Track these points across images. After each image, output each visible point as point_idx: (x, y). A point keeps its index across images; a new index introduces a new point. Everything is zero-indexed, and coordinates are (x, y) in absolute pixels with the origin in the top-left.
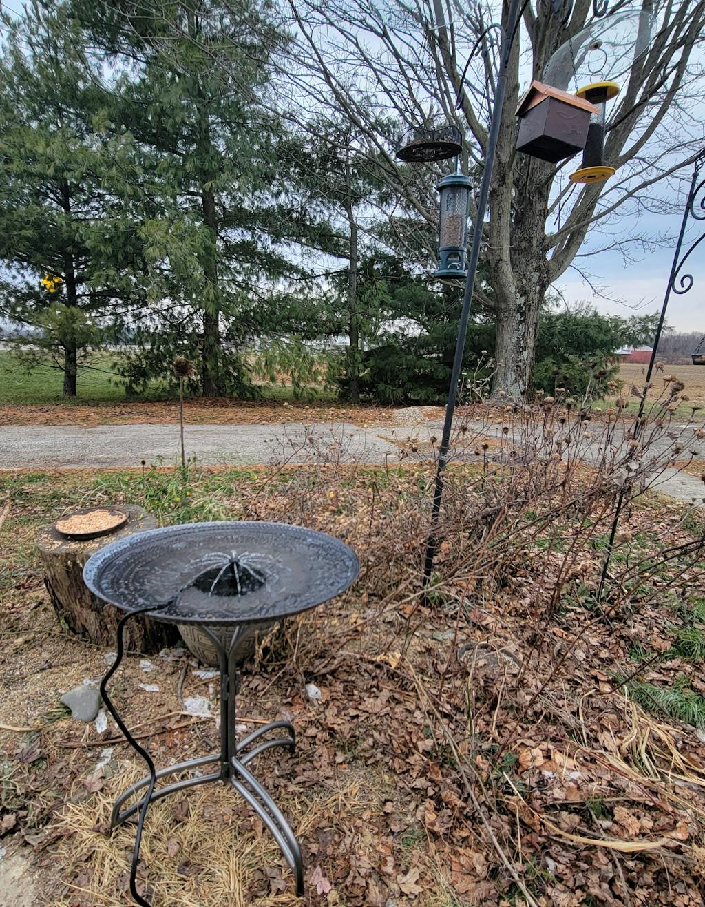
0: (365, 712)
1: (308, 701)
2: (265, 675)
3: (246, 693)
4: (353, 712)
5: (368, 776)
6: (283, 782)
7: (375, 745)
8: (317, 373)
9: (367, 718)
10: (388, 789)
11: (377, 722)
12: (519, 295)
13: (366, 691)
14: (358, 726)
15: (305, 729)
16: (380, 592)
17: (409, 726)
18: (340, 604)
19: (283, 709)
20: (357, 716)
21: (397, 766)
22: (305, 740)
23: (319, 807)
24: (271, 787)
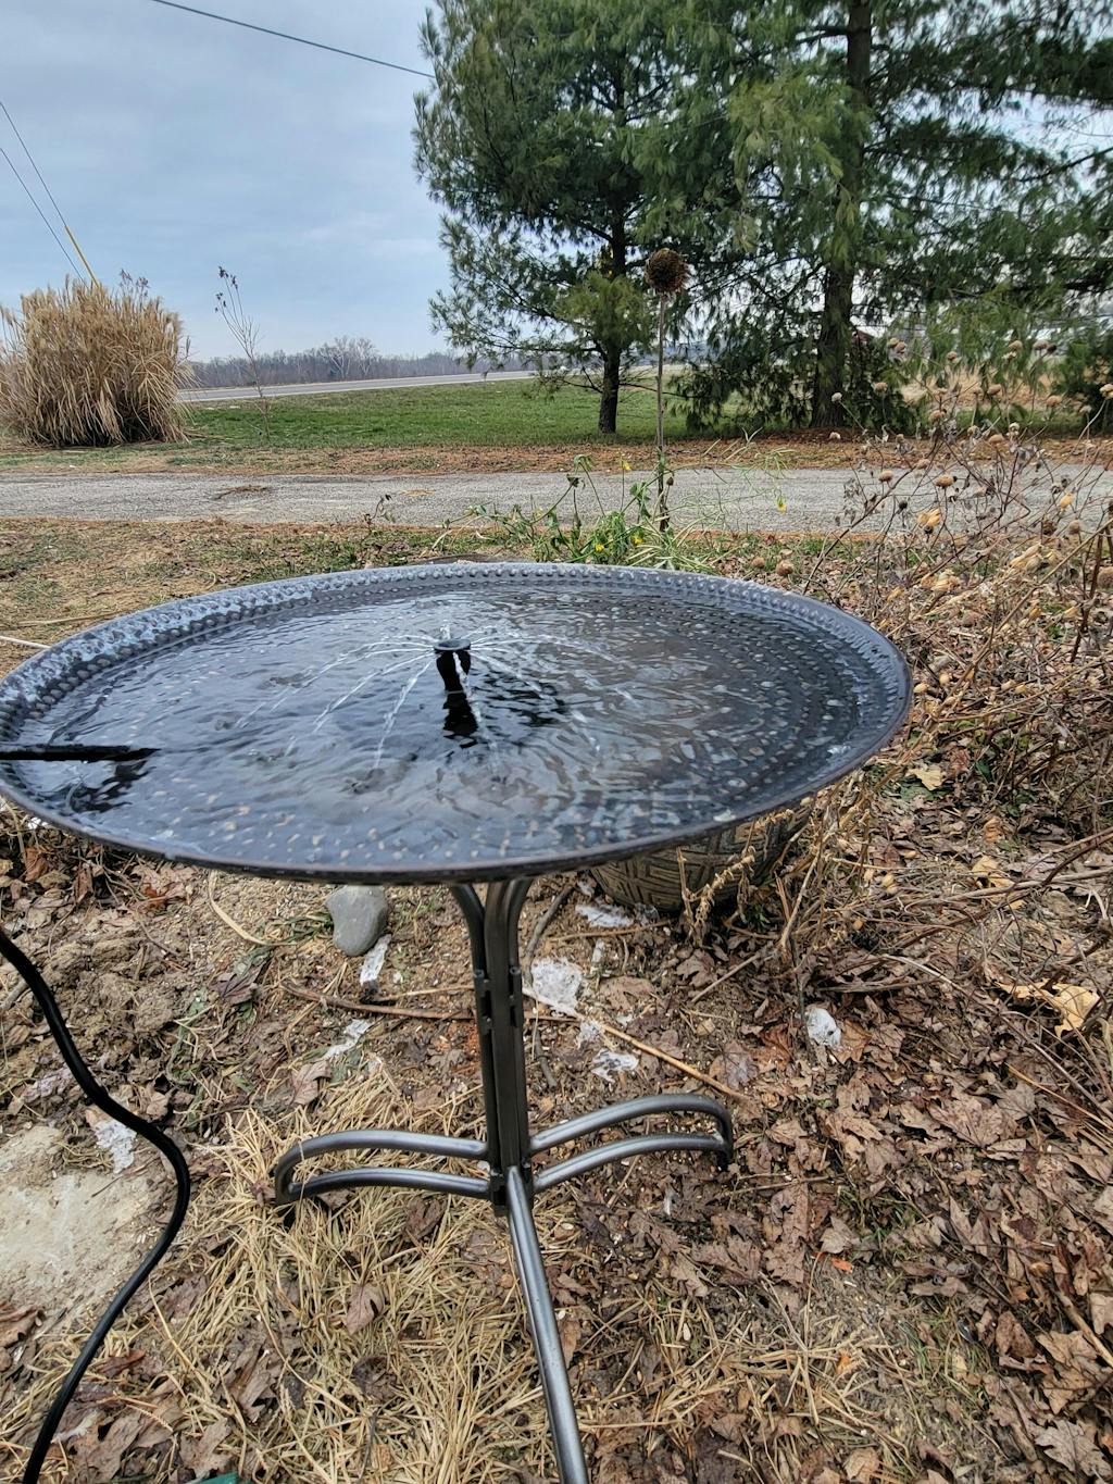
0: (944, 1128)
1: (804, 1046)
2: (720, 954)
3: (665, 982)
4: (913, 1118)
5: (904, 1332)
6: (671, 1239)
7: (951, 1243)
8: (1040, 366)
9: (948, 1151)
10: (954, 1406)
11: (973, 1176)
13: (966, 1071)
14: (911, 1166)
15: (774, 1117)
16: (1078, 817)
17: (1073, 1225)
18: (959, 826)
19: (734, 1047)
20: (921, 1134)
21: (1003, 1340)
22: (764, 1146)
23: (736, 1360)
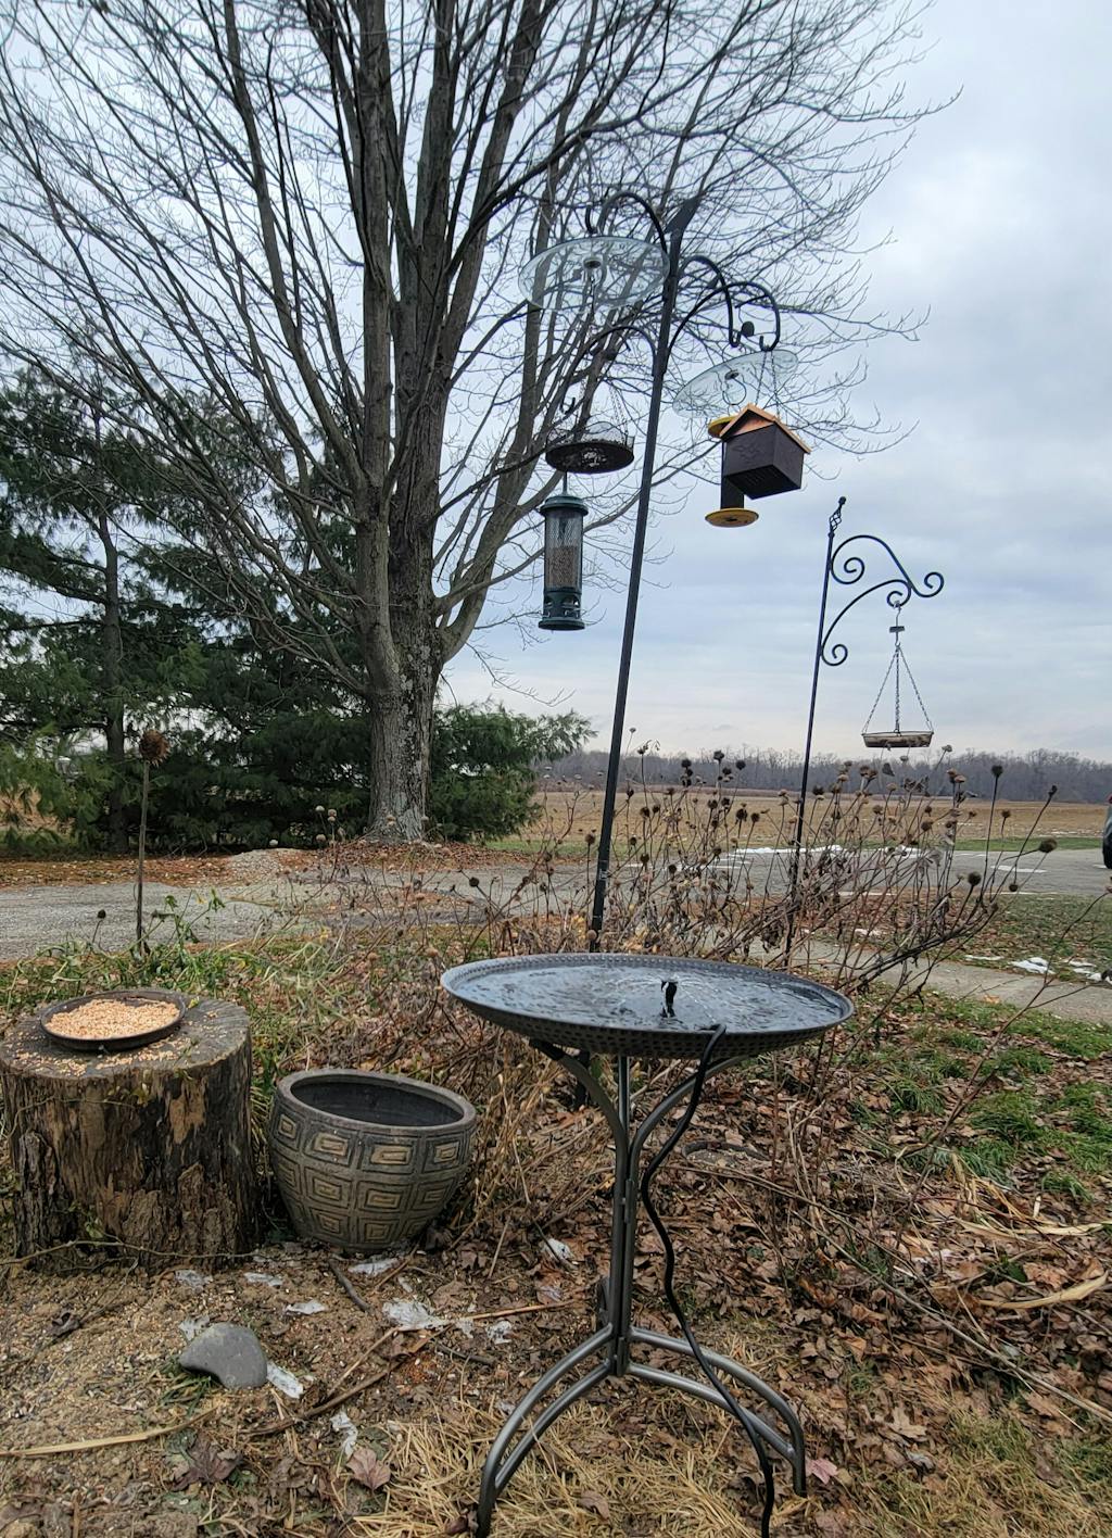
1: (559, 1264)
12: (404, 677)
24: (626, 1389)
